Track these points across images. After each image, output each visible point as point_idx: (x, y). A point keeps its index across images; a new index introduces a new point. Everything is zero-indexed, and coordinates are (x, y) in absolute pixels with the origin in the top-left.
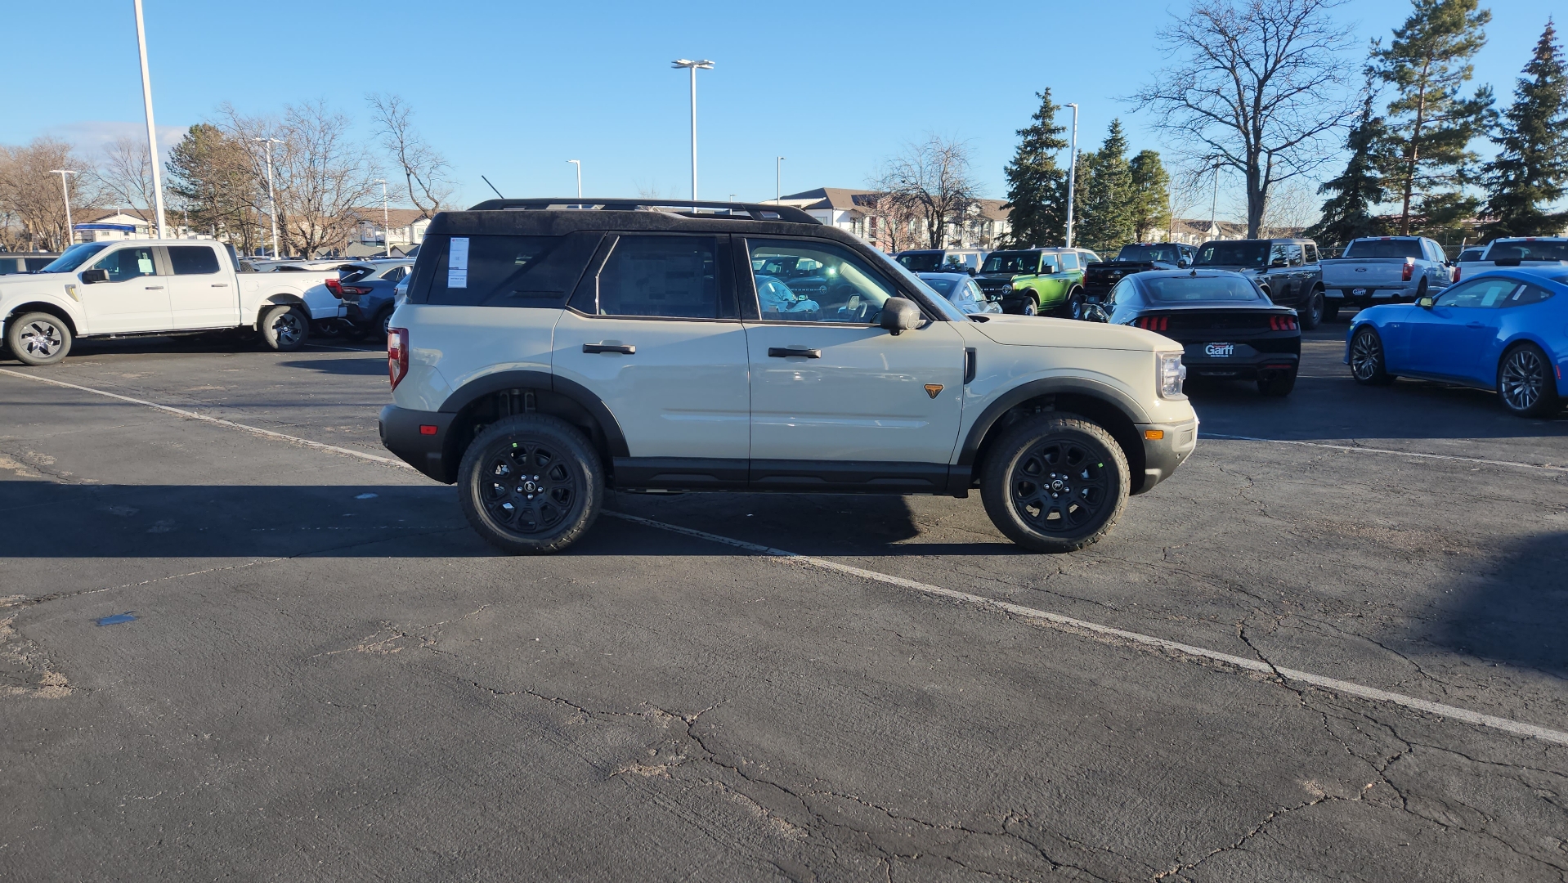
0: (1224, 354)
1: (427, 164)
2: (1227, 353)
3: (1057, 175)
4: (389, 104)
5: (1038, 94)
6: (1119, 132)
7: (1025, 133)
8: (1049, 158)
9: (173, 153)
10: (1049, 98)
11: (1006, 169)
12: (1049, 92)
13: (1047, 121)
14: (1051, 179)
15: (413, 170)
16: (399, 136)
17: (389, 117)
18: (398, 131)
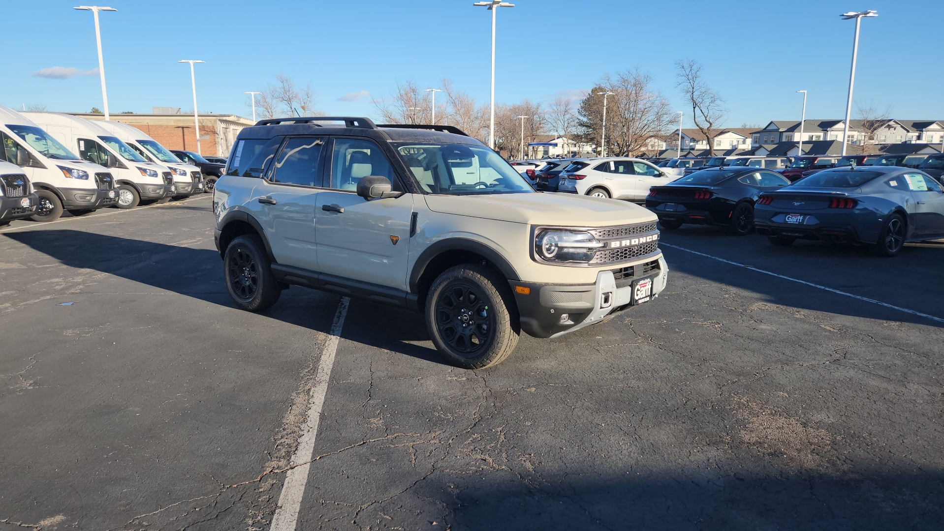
1: (707, 100)
4: (688, 65)
9: (582, 104)
15: (698, 105)
16: (692, 84)
17: (688, 73)
18: (691, 81)
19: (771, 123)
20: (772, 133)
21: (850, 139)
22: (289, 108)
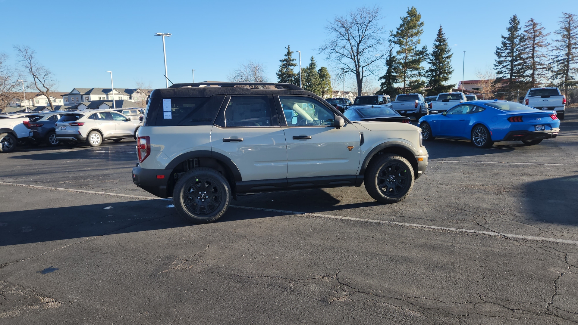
3: (294, 75)
5: (286, 47)
6: (314, 61)
7: (282, 61)
8: (292, 70)
10: (290, 49)
11: (276, 73)
12: (289, 47)
13: (289, 57)
14: (292, 77)
15: (37, 76)
18: (29, 61)
19: (74, 89)
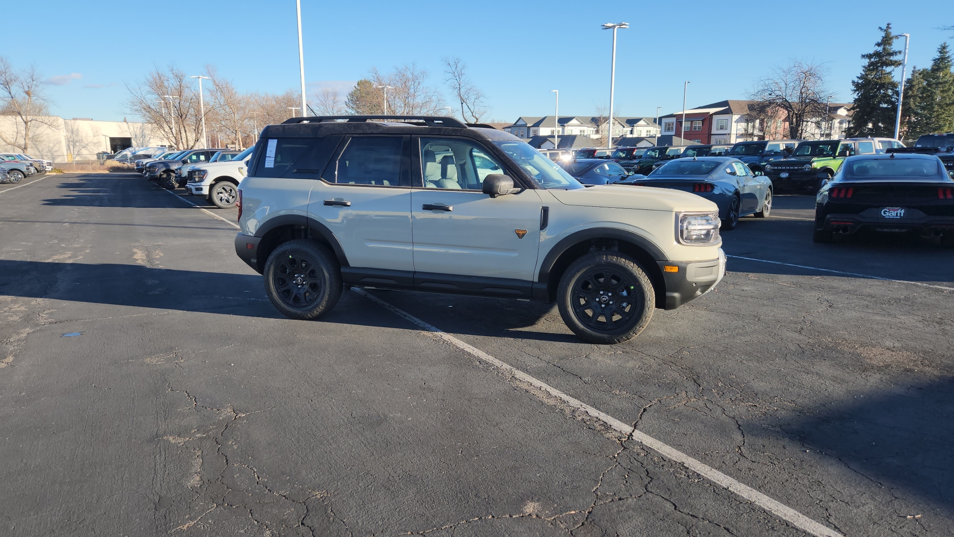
0: (897, 215)
1: (473, 96)
2: (899, 215)
3: (894, 85)
4: (454, 63)
5: (880, 28)
6: (946, 52)
7: (869, 56)
8: (887, 73)
9: (349, 96)
10: (890, 30)
11: (853, 82)
12: (890, 26)
13: (887, 47)
14: (888, 89)
15: (465, 101)
16: (458, 81)
17: (454, 71)
18: (458, 78)
19: (519, 118)
20: (521, 128)
21: (582, 133)
22: (7, 94)
